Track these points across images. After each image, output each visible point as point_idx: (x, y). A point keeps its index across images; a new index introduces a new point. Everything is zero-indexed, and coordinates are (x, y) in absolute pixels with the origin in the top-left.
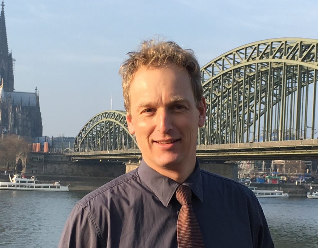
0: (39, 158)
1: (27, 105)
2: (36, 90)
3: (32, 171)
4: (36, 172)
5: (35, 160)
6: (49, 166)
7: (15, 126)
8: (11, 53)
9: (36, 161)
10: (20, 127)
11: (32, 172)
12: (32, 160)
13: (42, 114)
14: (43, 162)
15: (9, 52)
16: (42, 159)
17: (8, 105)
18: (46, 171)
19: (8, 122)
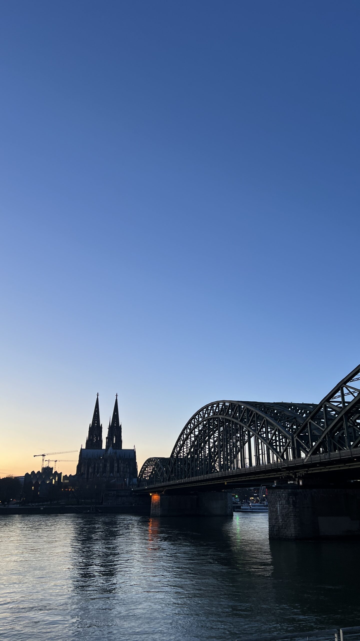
2: (134, 447)
4: (111, 504)
7: (118, 472)
8: (121, 425)
9: (111, 496)
10: (121, 473)
13: (137, 463)
14: (115, 496)
15: (120, 425)
16: (115, 494)
17: (114, 458)
18: (118, 502)
19: (114, 470)
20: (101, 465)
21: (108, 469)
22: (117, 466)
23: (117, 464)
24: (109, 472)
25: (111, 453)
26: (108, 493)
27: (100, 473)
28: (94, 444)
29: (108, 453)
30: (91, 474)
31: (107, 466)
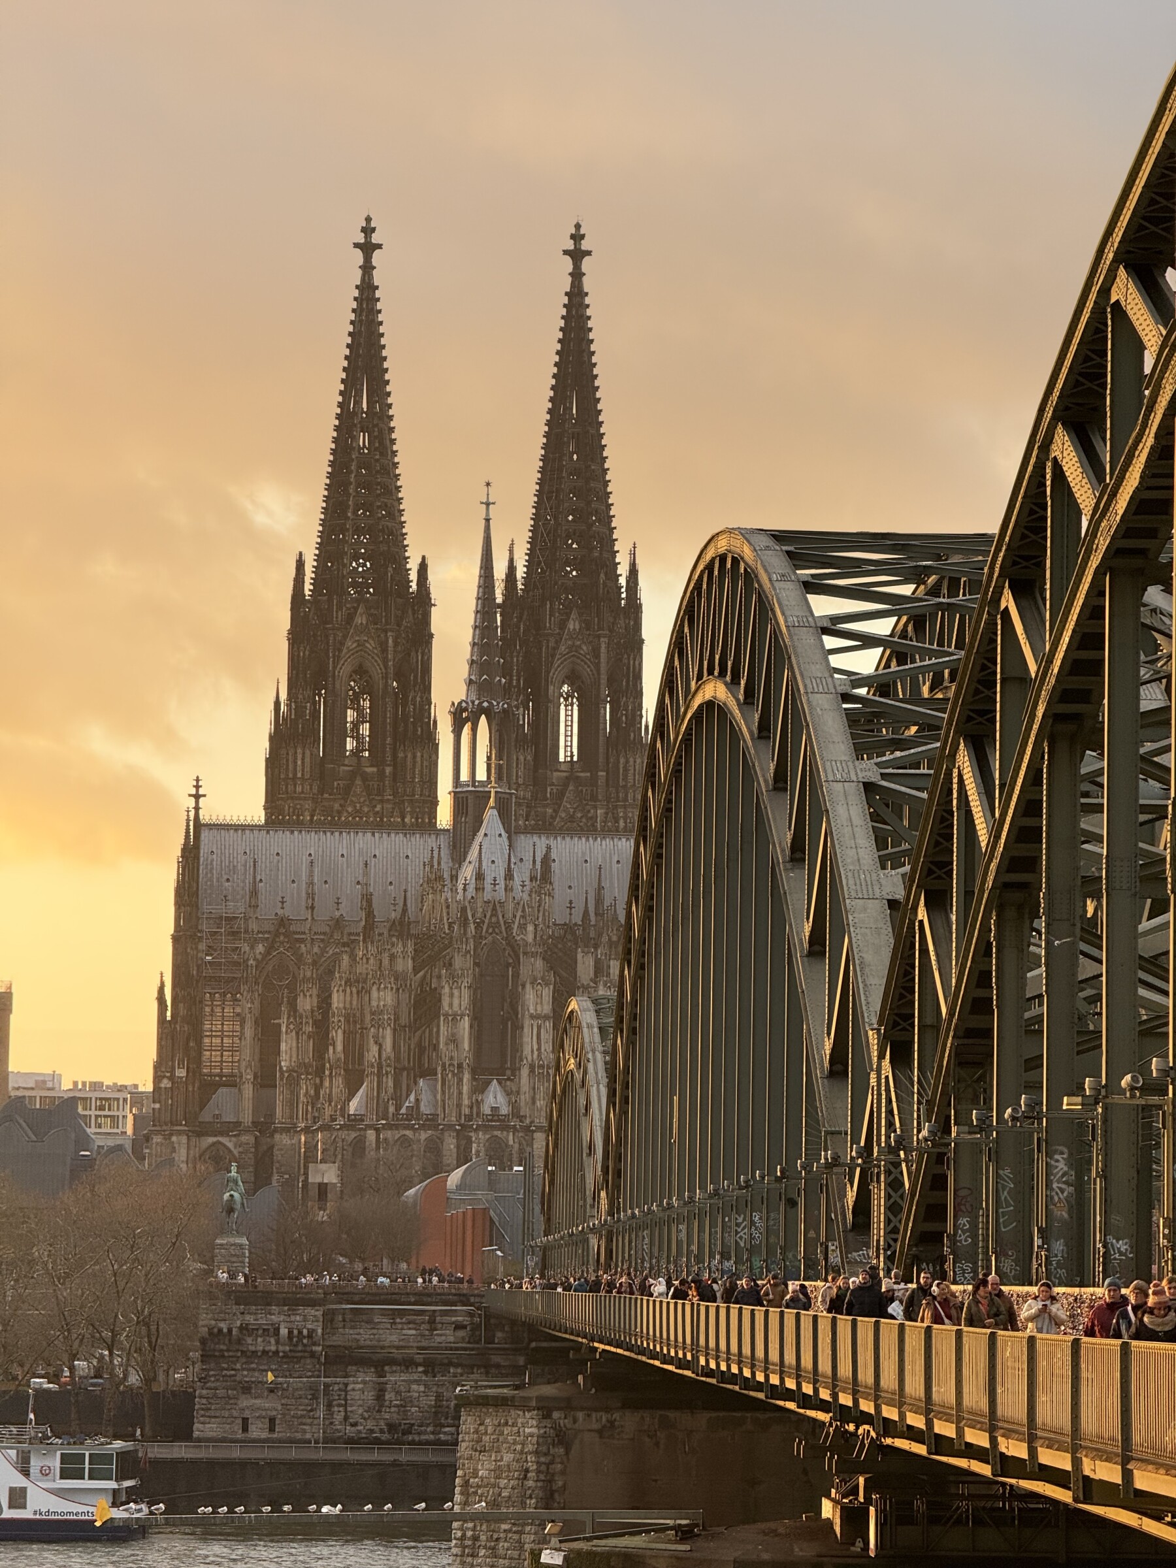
0: (284, 1331)
3: (245, 1421)
4: (272, 1429)
5: (260, 1345)
6: (360, 1384)
9: (265, 1352)
11: (245, 1429)
12: (239, 1341)
14: (313, 1355)
16: (311, 1332)
17: (522, 927)
18: (339, 1417)
19: (517, 1048)
20: (383, 997)
21: (454, 1040)
22: (547, 1008)
23: (547, 993)
24: (466, 1077)
25: (488, 880)
26: (241, 1328)
27: (379, 1075)
28: (353, 775)
29: (461, 881)
30: (293, 1080)
31: (446, 1015)
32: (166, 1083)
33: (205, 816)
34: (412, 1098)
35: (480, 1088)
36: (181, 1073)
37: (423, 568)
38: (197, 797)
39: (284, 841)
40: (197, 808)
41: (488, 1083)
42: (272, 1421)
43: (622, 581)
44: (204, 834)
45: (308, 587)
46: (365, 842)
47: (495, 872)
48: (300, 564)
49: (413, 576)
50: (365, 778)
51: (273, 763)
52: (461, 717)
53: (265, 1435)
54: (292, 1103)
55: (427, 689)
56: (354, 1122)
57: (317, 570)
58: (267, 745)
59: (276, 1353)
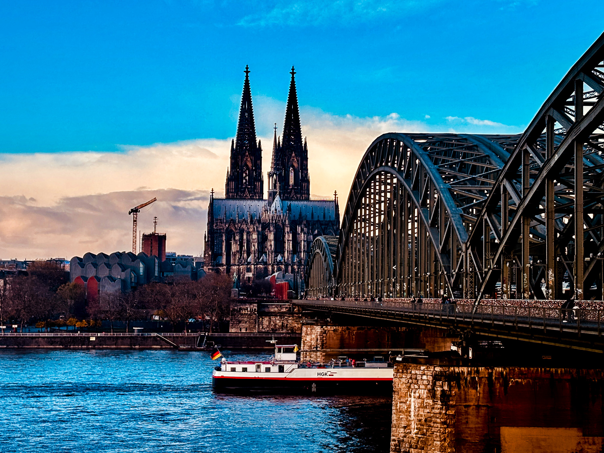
0: (249, 309)
1: (321, 219)
2: (335, 195)
5: (244, 312)
6: (265, 320)
8: (306, 143)
11: (241, 330)
12: (239, 311)
15: (303, 143)
16: (255, 309)
17: (285, 221)
18: (261, 328)
19: (284, 247)
24: (273, 254)
25: (278, 211)
26: (239, 308)
27: (254, 253)
28: (245, 188)
29: (272, 211)
30: (235, 255)
31: (269, 240)
32: (207, 255)
33: (214, 197)
34: (262, 258)
35: (277, 256)
36: (210, 253)
37: (260, 142)
38: (212, 193)
39: (232, 202)
40: (212, 195)
41: (278, 255)
42: (246, 328)
43: (303, 145)
44: (214, 201)
45: (235, 147)
46: (249, 202)
47: (279, 209)
48: (233, 142)
49: (258, 144)
50: (248, 188)
51: (227, 185)
52: (270, 175)
53: (245, 331)
54: (235, 260)
55: (261, 169)
56: (249, 263)
57: (237, 143)
58: (226, 181)
59: (247, 314)
